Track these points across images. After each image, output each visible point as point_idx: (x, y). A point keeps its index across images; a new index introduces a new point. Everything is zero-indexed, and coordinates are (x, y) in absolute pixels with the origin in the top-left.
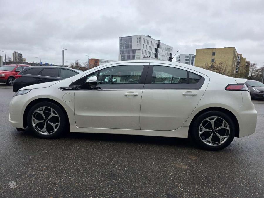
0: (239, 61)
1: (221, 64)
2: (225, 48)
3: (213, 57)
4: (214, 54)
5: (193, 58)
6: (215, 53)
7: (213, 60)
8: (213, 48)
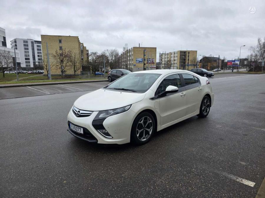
0: (82, 49)
1: (70, 52)
2: (70, 36)
3: (61, 45)
4: (60, 41)
5: (33, 43)
6: (62, 41)
7: (61, 48)
8: (59, 36)
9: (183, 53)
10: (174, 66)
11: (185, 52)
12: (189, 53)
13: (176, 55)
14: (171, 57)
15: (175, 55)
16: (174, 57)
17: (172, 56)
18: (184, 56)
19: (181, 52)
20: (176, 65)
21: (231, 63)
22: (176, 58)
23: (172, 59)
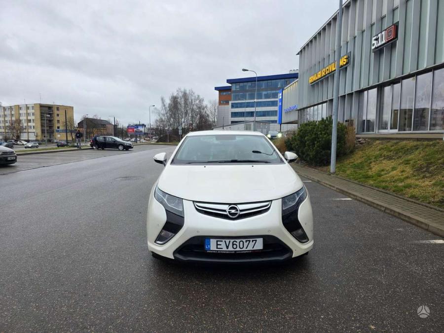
9: (47, 109)
10: (28, 132)
11: (50, 108)
12: (58, 109)
13: (31, 111)
14: (20, 114)
15: (29, 111)
16: (28, 114)
17: (23, 111)
18: (49, 114)
19: (42, 106)
20: (34, 131)
21: (133, 131)
22: (31, 117)
23: (23, 118)
